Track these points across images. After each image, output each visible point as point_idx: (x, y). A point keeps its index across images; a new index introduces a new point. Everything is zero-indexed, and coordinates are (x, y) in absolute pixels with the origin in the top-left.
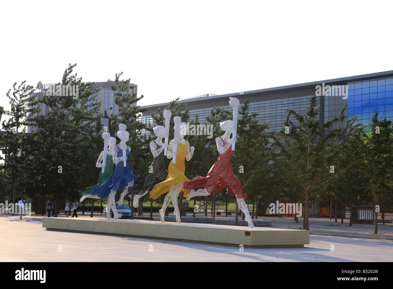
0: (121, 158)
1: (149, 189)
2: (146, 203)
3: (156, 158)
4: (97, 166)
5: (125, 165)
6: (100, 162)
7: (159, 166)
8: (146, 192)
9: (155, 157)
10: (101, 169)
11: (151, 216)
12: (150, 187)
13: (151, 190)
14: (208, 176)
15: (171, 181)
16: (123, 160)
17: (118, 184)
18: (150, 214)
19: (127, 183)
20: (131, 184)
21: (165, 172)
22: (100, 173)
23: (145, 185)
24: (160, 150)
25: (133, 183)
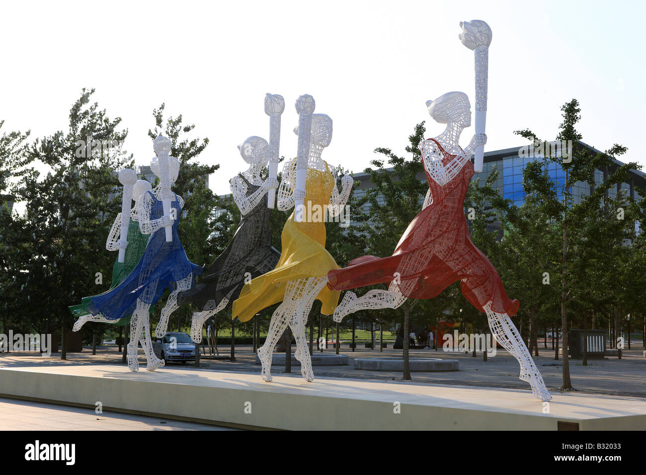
0: (158, 220)
1: (229, 295)
2: (222, 331)
3: (246, 218)
4: (107, 248)
5: (169, 238)
6: (115, 239)
7: (255, 238)
8: (223, 305)
9: (243, 213)
10: (116, 253)
11: (233, 352)
12: (232, 292)
13: (235, 296)
14: (398, 253)
15: (288, 271)
16: (163, 226)
17: (154, 286)
18: (230, 349)
19: (176, 281)
20: (183, 286)
21: (270, 253)
22: (116, 262)
23: (219, 287)
24: (258, 197)
25: (191, 283)
